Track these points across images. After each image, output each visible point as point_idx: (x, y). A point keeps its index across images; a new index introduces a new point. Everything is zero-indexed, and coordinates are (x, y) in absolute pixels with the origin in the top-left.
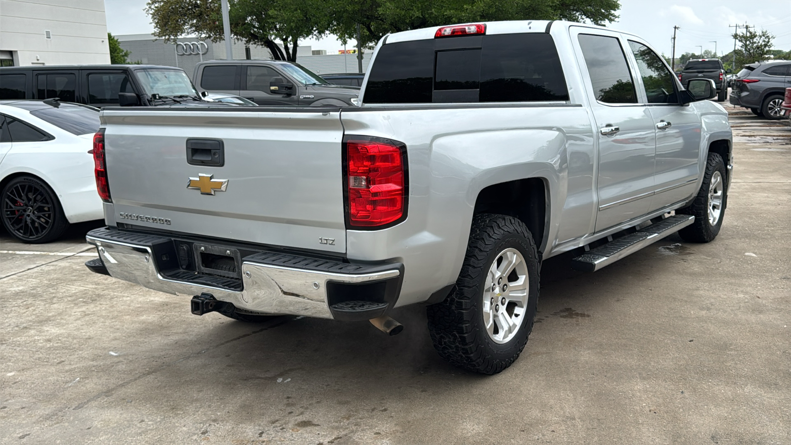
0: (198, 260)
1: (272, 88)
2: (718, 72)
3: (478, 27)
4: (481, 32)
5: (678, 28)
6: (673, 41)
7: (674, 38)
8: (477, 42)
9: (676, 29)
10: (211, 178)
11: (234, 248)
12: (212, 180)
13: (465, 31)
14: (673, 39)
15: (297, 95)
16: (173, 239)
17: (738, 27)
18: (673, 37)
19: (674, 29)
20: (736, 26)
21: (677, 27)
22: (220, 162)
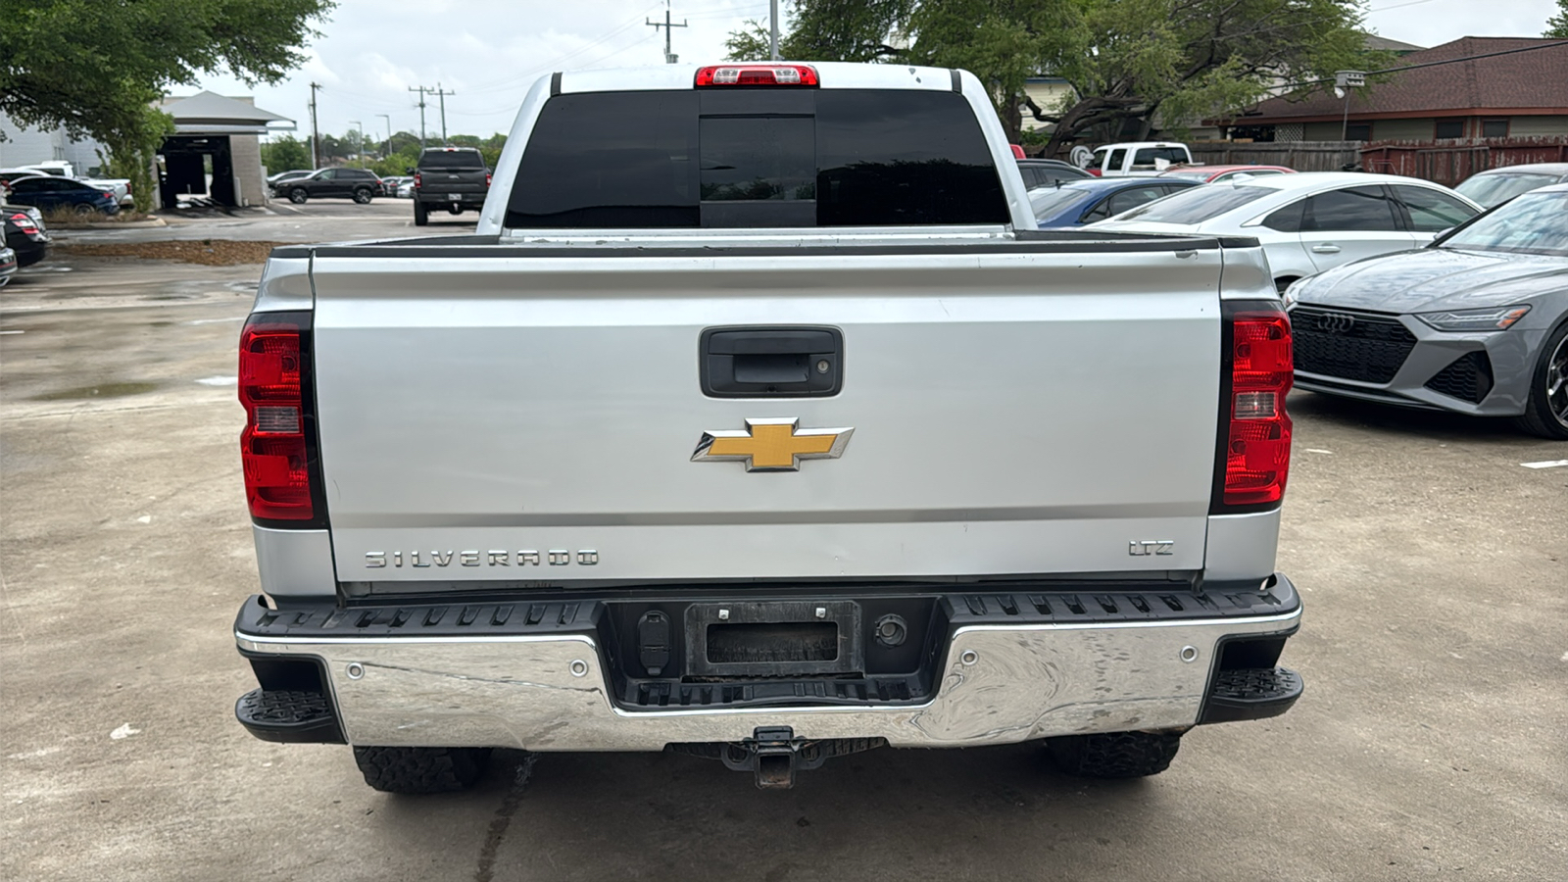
0: (694, 644)
2: (482, 173)
3: (804, 71)
4: (809, 82)
5: (318, 87)
6: (312, 111)
7: (314, 105)
8: (804, 102)
9: (316, 89)
10: (794, 427)
11: (838, 600)
12: (799, 432)
14: (311, 108)
16: (605, 602)
17: (425, 93)
18: (311, 103)
19: (311, 88)
20: (421, 91)
21: (316, 84)
22: (830, 386)
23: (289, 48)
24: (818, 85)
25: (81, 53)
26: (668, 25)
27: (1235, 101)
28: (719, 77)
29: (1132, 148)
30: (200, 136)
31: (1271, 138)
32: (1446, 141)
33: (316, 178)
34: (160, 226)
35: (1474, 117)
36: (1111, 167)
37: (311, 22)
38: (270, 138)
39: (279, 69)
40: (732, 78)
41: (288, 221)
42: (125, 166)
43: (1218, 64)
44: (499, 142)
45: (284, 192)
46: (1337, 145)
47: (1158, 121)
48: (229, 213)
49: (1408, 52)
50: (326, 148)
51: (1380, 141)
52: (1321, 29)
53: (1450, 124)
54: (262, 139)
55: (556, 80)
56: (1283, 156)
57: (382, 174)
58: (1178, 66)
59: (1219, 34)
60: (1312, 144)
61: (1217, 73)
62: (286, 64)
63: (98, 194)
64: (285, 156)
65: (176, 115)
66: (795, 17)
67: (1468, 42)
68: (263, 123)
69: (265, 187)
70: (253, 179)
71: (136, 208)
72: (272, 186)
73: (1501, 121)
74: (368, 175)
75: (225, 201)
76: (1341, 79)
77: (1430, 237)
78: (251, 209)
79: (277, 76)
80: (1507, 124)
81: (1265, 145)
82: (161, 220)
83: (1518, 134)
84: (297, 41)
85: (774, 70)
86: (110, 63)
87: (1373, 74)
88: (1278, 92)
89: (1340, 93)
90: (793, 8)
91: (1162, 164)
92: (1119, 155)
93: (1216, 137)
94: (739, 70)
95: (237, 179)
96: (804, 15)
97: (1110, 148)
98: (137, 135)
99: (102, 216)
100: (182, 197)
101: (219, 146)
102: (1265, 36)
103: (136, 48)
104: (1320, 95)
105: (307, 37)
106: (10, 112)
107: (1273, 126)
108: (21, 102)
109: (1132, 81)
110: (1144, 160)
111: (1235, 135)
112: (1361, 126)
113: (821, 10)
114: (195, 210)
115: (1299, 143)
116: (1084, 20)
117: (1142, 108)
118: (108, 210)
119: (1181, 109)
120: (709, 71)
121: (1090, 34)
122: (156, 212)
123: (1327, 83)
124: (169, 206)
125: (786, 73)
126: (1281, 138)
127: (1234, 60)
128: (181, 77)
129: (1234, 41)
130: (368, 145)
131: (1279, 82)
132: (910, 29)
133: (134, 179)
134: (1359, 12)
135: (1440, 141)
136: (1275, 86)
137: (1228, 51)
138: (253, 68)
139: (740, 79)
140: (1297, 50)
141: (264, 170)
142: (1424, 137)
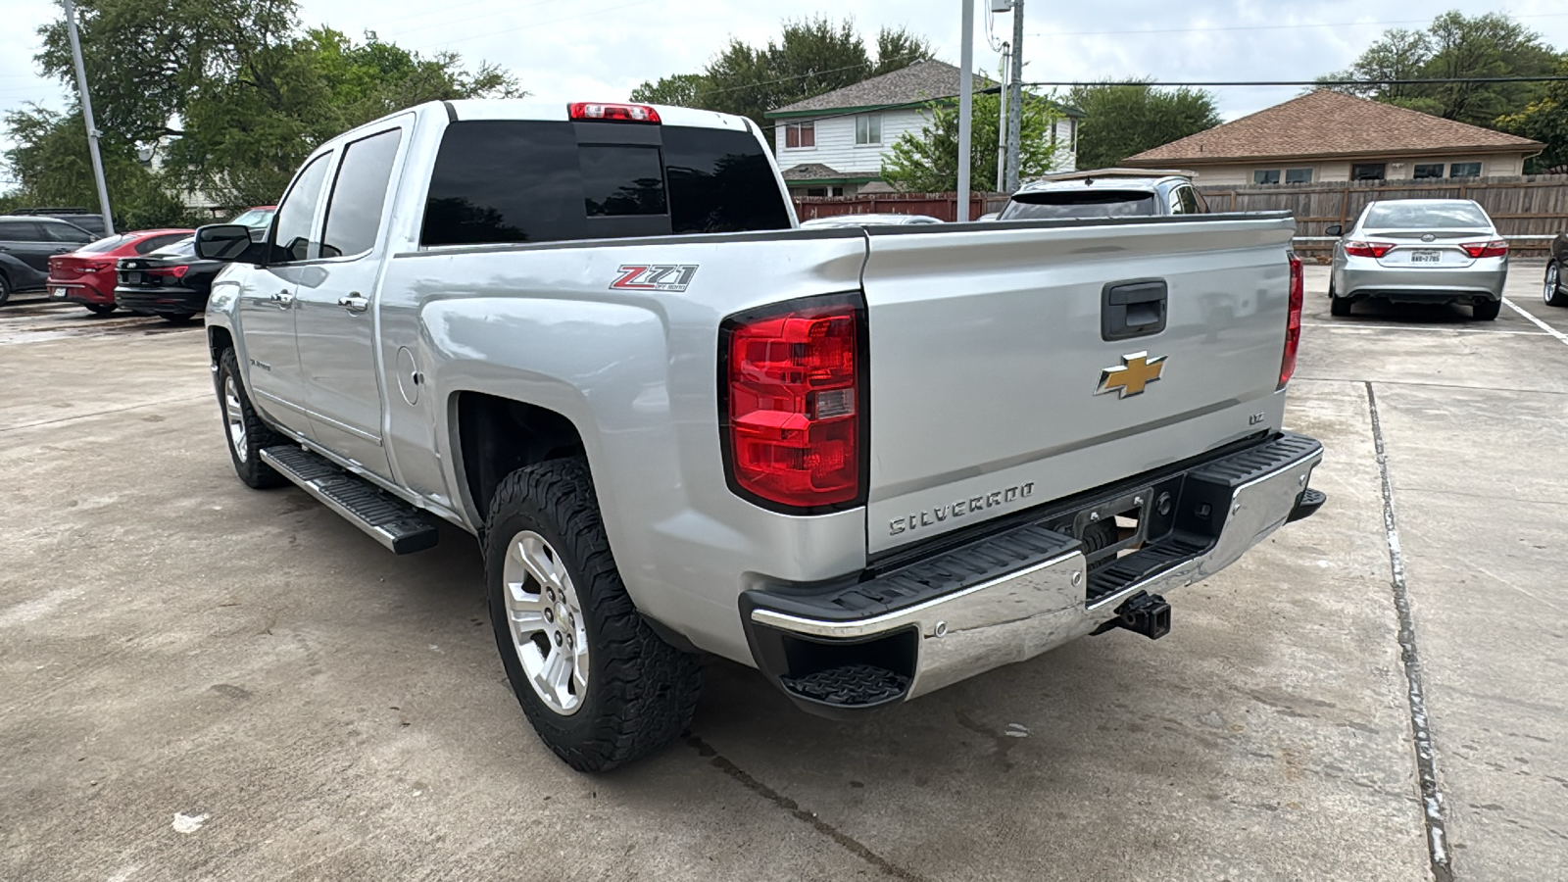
4: (653, 120)
12: (1148, 362)
24: (659, 123)
40: (599, 113)
85: (629, 109)
120: (581, 106)
139: (605, 113)
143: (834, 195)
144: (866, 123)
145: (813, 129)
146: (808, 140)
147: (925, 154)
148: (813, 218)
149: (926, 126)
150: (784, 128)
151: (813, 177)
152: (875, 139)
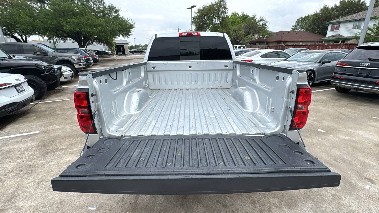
1: (38, 53)
3: (198, 33)
4: (199, 35)
6: (134, 42)
8: (197, 39)
13: (192, 35)
15: (49, 55)
19: (134, 39)
23: (130, 33)
24: (200, 36)
25: (102, 34)
26: (178, 30)
27: (251, 39)
28: (183, 34)
29: (238, 46)
30: (120, 45)
31: (255, 44)
32: (279, 45)
33: (135, 50)
34: (116, 57)
35: (282, 41)
36: (235, 48)
37: (132, 30)
38: (129, 45)
39: (128, 36)
40: (185, 35)
41: (131, 56)
42: (110, 49)
43: (249, 35)
44: (146, 46)
45: (131, 52)
46: (264, 45)
47: (241, 42)
48: (124, 55)
49: (274, 33)
50: (137, 46)
51: (270, 45)
52: (263, 30)
53: (279, 42)
54: (128, 46)
55: (156, 35)
56: (257, 47)
57: (143, 50)
58: (244, 35)
59: (249, 31)
60: (261, 45)
61: (249, 36)
62: (129, 36)
63: (108, 53)
64: (132, 47)
65: (117, 42)
66: (195, 28)
67: (281, 31)
68: (128, 43)
69: (129, 52)
70: (127, 51)
71: (113, 55)
72: (130, 51)
73: (285, 42)
74: (141, 50)
75: (124, 54)
76: (265, 37)
77: (284, 59)
78: (127, 54)
79: (128, 37)
80: (286, 43)
81: (255, 45)
82: (115, 56)
83: (288, 44)
84: (131, 32)
85: (193, 33)
86: (106, 35)
87: (269, 36)
88: (256, 38)
89: (265, 39)
90: (194, 27)
91: (242, 48)
92: (236, 46)
93: (248, 44)
94: (187, 33)
95: (125, 51)
96: (196, 28)
97: (235, 46)
98: (112, 45)
99: (108, 56)
100: (119, 53)
101: (123, 46)
102: (255, 31)
103: (109, 33)
104: (262, 39)
105: (132, 32)
106: (96, 42)
107: (256, 43)
108: (97, 41)
109: (238, 37)
110: (240, 47)
111: (251, 44)
112: (267, 43)
113: (198, 27)
114: (120, 55)
115: (259, 45)
116: (232, 29)
117: (239, 40)
118: (109, 55)
119: (244, 40)
120: (182, 33)
121: (233, 31)
122: (116, 55)
123: (263, 37)
124: (117, 54)
125: (195, 34)
126: (257, 44)
127: (251, 34)
128: (116, 37)
129: (251, 31)
130: (142, 46)
131: (257, 37)
132: (209, 30)
133: (112, 51)
134: (268, 27)
135: (278, 45)
136: (256, 37)
137: (251, 33)
138: (125, 36)
139: (187, 35)
140: (260, 33)
141: (129, 49)
142: (275, 44)
143: (341, 43)
144: (357, 23)
145: (340, 26)
146: (338, 29)
147: (373, 31)
148: (329, 48)
149: (375, 24)
150: (331, 26)
151: (336, 38)
152: (359, 27)
